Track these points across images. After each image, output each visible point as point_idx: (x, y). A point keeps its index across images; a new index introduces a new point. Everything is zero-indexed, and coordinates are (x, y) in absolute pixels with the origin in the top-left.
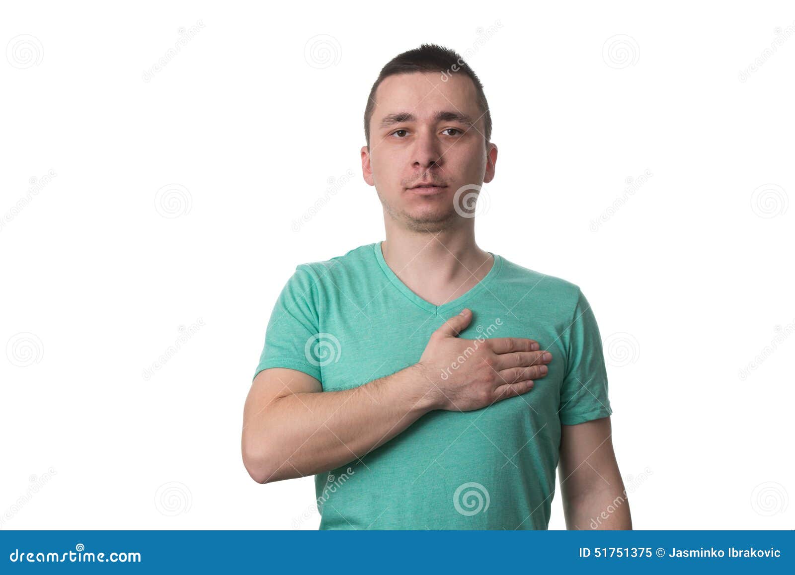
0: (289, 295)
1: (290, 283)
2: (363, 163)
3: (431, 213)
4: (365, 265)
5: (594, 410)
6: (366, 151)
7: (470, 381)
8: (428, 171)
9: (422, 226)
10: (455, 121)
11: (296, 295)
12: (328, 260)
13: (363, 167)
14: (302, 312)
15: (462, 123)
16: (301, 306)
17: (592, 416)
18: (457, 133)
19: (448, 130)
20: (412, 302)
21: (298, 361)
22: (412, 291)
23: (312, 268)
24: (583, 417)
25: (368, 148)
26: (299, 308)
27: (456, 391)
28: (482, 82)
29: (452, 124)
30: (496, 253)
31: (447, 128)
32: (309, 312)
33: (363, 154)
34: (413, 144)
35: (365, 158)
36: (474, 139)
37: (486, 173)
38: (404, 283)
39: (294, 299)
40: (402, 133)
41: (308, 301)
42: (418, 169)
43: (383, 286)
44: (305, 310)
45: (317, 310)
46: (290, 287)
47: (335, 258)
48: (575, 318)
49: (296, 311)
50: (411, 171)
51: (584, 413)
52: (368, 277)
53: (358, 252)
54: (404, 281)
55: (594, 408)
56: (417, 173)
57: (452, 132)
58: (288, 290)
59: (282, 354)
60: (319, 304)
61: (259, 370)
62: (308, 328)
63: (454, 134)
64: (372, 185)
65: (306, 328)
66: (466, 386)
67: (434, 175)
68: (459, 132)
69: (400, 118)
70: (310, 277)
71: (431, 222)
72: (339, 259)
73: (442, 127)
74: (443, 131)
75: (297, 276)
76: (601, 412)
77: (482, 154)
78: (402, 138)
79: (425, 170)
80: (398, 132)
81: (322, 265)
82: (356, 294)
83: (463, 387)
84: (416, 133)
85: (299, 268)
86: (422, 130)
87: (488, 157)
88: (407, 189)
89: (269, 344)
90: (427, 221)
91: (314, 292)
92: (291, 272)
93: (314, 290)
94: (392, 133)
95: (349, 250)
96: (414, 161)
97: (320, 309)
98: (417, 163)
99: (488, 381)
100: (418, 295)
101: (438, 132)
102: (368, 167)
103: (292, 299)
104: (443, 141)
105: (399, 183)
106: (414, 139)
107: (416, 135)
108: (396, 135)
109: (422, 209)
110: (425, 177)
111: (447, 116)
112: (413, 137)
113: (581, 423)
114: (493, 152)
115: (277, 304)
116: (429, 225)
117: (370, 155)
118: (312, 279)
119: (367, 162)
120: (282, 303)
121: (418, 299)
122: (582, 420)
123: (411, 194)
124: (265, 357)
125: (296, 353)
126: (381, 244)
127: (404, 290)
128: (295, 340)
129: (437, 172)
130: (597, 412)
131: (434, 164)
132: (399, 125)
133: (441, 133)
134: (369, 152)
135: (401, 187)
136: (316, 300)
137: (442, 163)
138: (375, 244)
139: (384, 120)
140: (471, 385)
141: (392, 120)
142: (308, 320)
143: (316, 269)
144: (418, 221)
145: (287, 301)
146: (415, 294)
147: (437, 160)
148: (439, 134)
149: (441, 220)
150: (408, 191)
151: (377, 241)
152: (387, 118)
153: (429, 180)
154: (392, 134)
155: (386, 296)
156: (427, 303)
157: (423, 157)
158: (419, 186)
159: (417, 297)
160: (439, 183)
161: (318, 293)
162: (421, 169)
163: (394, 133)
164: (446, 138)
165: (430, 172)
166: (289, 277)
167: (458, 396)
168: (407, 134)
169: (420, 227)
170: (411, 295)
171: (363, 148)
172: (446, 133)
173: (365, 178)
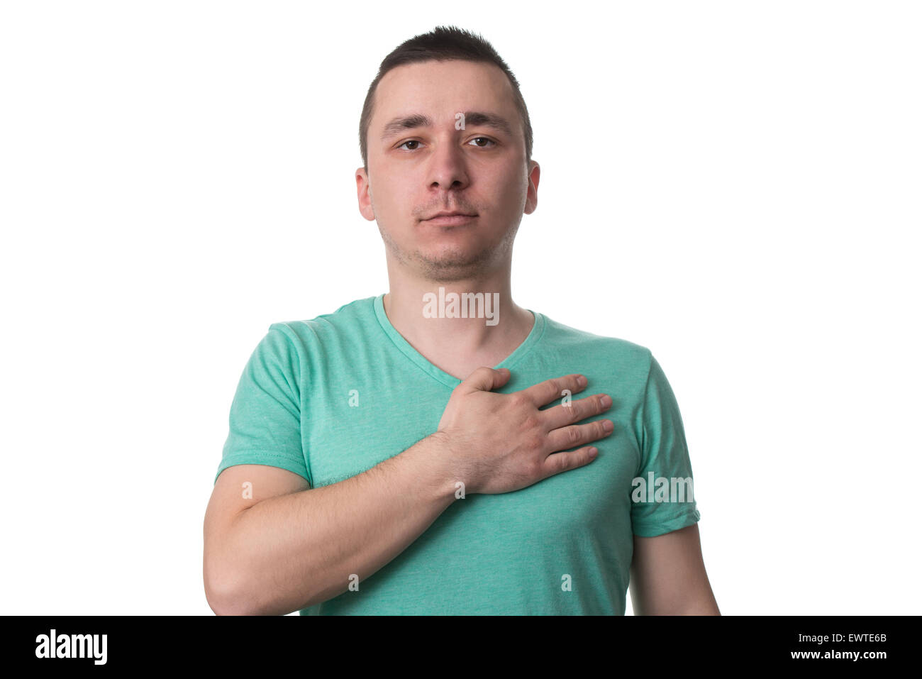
0: (259, 364)
1: (261, 348)
2: (359, 189)
3: (456, 253)
4: (361, 326)
5: (680, 515)
6: (363, 174)
7: (510, 450)
8: (451, 195)
9: (443, 272)
10: (487, 125)
11: (268, 364)
12: (313, 318)
13: (358, 195)
14: (277, 385)
15: (496, 129)
16: (276, 379)
17: (677, 524)
18: (489, 142)
19: (476, 139)
20: (428, 374)
21: (276, 453)
22: (428, 360)
23: (292, 328)
24: (665, 526)
25: (366, 169)
26: (274, 381)
27: (493, 466)
28: (518, 78)
29: (482, 130)
30: (537, 311)
31: (475, 137)
32: (287, 386)
33: (359, 178)
34: (428, 159)
35: (361, 185)
36: (512, 152)
37: (527, 201)
38: (417, 350)
39: (267, 370)
40: (413, 144)
41: (286, 372)
42: (436, 193)
43: (386, 351)
44: (281, 382)
45: (298, 384)
46: (260, 353)
47: (321, 317)
48: (646, 392)
49: (269, 385)
50: (426, 195)
51: (666, 520)
52: (366, 339)
53: (352, 309)
54: (417, 346)
55: (678, 513)
56: (436, 197)
57: (482, 141)
58: (257, 357)
59: (254, 445)
60: (300, 376)
61: (222, 468)
62: (287, 407)
63: (485, 145)
64: (371, 219)
65: (285, 407)
66: (506, 457)
67: (460, 200)
68: (491, 141)
69: (411, 123)
70: (287, 340)
71: (456, 265)
72: (327, 318)
73: (469, 134)
74: (470, 141)
75: (270, 339)
76: (689, 517)
77: (521, 173)
78: (414, 151)
79: (446, 193)
80: (407, 143)
81: (304, 324)
82: (350, 363)
83: (502, 459)
84: (432, 144)
85: (272, 328)
86: (440, 141)
87: (529, 179)
88: (420, 220)
89: (235, 431)
90: (450, 264)
91: (293, 359)
92: (261, 333)
93: (293, 356)
94: (397, 146)
95: (340, 306)
96: (431, 181)
97: (301, 382)
98: (435, 184)
99: (535, 447)
100: (436, 365)
101: (463, 142)
102: (366, 195)
103: (263, 369)
104: (469, 154)
105: (411, 212)
106: (429, 152)
107: (432, 146)
108: (405, 148)
109: (444, 248)
110: (446, 203)
111: (475, 119)
112: (427, 149)
113: (663, 535)
114: (535, 172)
115: (244, 376)
116: (452, 270)
117: (369, 179)
118: (292, 343)
119: (364, 189)
120: (251, 375)
121: (436, 370)
122: (664, 531)
123: (426, 226)
124: (229, 450)
125: (272, 442)
126: (383, 297)
127: (415, 357)
128: (271, 424)
129: (464, 196)
130: (683, 518)
131: (459, 185)
132: (407, 134)
133: (467, 142)
134: (367, 174)
135: (413, 218)
136: (296, 371)
137: (469, 184)
138: (375, 298)
139: (388, 127)
140: (512, 454)
141: (399, 125)
142: (288, 397)
143: (297, 329)
144: (438, 265)
145: (256, 373)
146: (431, 362)
147: (463, 179)
148: (465, 144)
149: (469, 263)
150: (422, 223)
151: (378, 294)
152: (392, 124)
153: (453, 207)
154: (399, 147)
155: (390, 365)
156: (448, 376)
157: (443, 176)
158: (438, 216)
159: (434, 367)
160: (466, 211)
161: (298, 361)
162: (441, 192)
163: (402, 145)
164: (474, 150)
165: (454, 196)
166: (259, 340)
167: (496, 472)
168: (420, 146)
169: (441, 274)
170: (425, 365)
171: (359, 170)
172: (473, 143)
173: (362, 210)
